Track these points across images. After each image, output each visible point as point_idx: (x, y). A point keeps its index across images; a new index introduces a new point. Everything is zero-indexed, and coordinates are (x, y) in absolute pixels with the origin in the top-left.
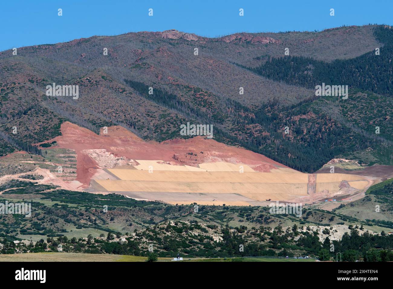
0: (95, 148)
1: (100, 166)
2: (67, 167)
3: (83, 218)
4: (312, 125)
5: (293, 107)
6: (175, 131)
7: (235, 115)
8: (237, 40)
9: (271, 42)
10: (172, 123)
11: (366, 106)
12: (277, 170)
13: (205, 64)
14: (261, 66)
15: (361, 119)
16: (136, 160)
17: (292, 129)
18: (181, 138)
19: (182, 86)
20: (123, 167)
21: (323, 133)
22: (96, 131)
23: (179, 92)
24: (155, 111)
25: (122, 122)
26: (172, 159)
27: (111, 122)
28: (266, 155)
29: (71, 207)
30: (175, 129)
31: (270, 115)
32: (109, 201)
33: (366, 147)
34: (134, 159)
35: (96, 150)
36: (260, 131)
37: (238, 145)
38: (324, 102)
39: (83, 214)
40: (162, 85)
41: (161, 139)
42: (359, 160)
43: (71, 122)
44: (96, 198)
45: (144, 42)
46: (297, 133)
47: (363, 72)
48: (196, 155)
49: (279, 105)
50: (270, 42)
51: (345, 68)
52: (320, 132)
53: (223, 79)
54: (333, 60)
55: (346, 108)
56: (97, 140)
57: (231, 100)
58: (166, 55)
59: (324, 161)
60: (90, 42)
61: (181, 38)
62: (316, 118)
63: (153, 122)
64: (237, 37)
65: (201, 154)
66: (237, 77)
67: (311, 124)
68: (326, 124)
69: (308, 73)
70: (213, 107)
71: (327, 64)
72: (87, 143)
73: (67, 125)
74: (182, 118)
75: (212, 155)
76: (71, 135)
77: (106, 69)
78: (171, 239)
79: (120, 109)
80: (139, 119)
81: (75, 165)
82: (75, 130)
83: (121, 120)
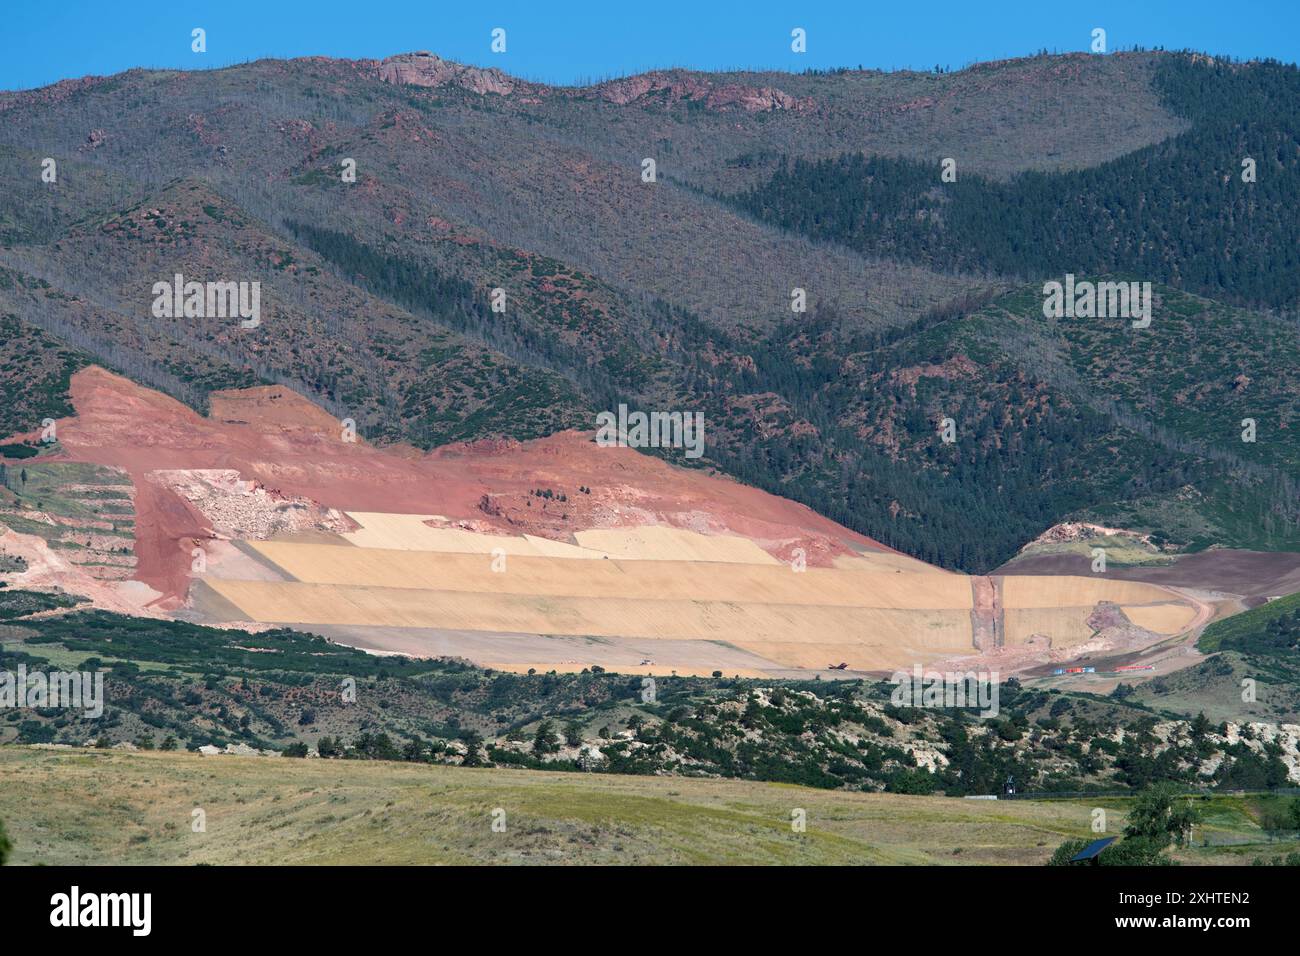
0: (194, 464)
1: (218, 531)
2: (99, 531)
3: (200, 712)
4: (965, 403)
5: (893, 335)
6: (482, 409)
7: (686, 361)
8: (655, 96)
9: (779, 106)
10: (469, 382)
11: (1158, 338)
12: (857, 560)
13: (558, 176)
14: (756, 188)
15: (1143, 384)
16: (350, 514)
17: (894, 415)
18: (505, 438)
19: (491, 250)
20: (302, 536)
21: (1009, 431)
22: (198, 403)
23: (481, 271)
24: (402, 337)
25: (286, 373)
26: (478, 511)
27: (251, 371)
28: (813, 506)
29: (150, 672)
30: (481, 404)
31: (805, 362)
32: (275, 654)
33: (1175, 485)
34: (342, 508)
35: (203, 471)
36: (782, 420)
37: (711, 465)
38: (1005, 320)
39: (199, 696)
40: (416, 246)
41: (430, 441)
42: (1154, 530)
43: (104, 366)
44: (226, 643)
45: (318, 96)
46: (910, 431)
47: (1128, 216)
48: (564, 499)
49: (838, 329)
50: (774, 106)
51: (1061, 203)
52: (997, 428)
53: (627, 232)
54: (1015, 173)
55: (1086, 343)
56: (203, 435)
57: (668, 306)
58: (417, 138)
59: (1023, 532)
60: (119, 91)
61: (451, 84)
62: (979, 377)
63: (400, 375)
64: (654, 85)
65: (582, 495)
66: (678, 225)
67: (960, 397)
68: (1016, 400)
69: (928, 219)
70: (606, 329)
71: (995, 185)
72: (167, 447)
73: (95, 379)
74: (507, 363)
75: (620, 501)
76: (111, 417)
77: (218, 182)
78: (765, 756)
79: (277, 325)
80: (347, 363)
81: (128, 524)
82: (123, 398)
83: (281, 366)
